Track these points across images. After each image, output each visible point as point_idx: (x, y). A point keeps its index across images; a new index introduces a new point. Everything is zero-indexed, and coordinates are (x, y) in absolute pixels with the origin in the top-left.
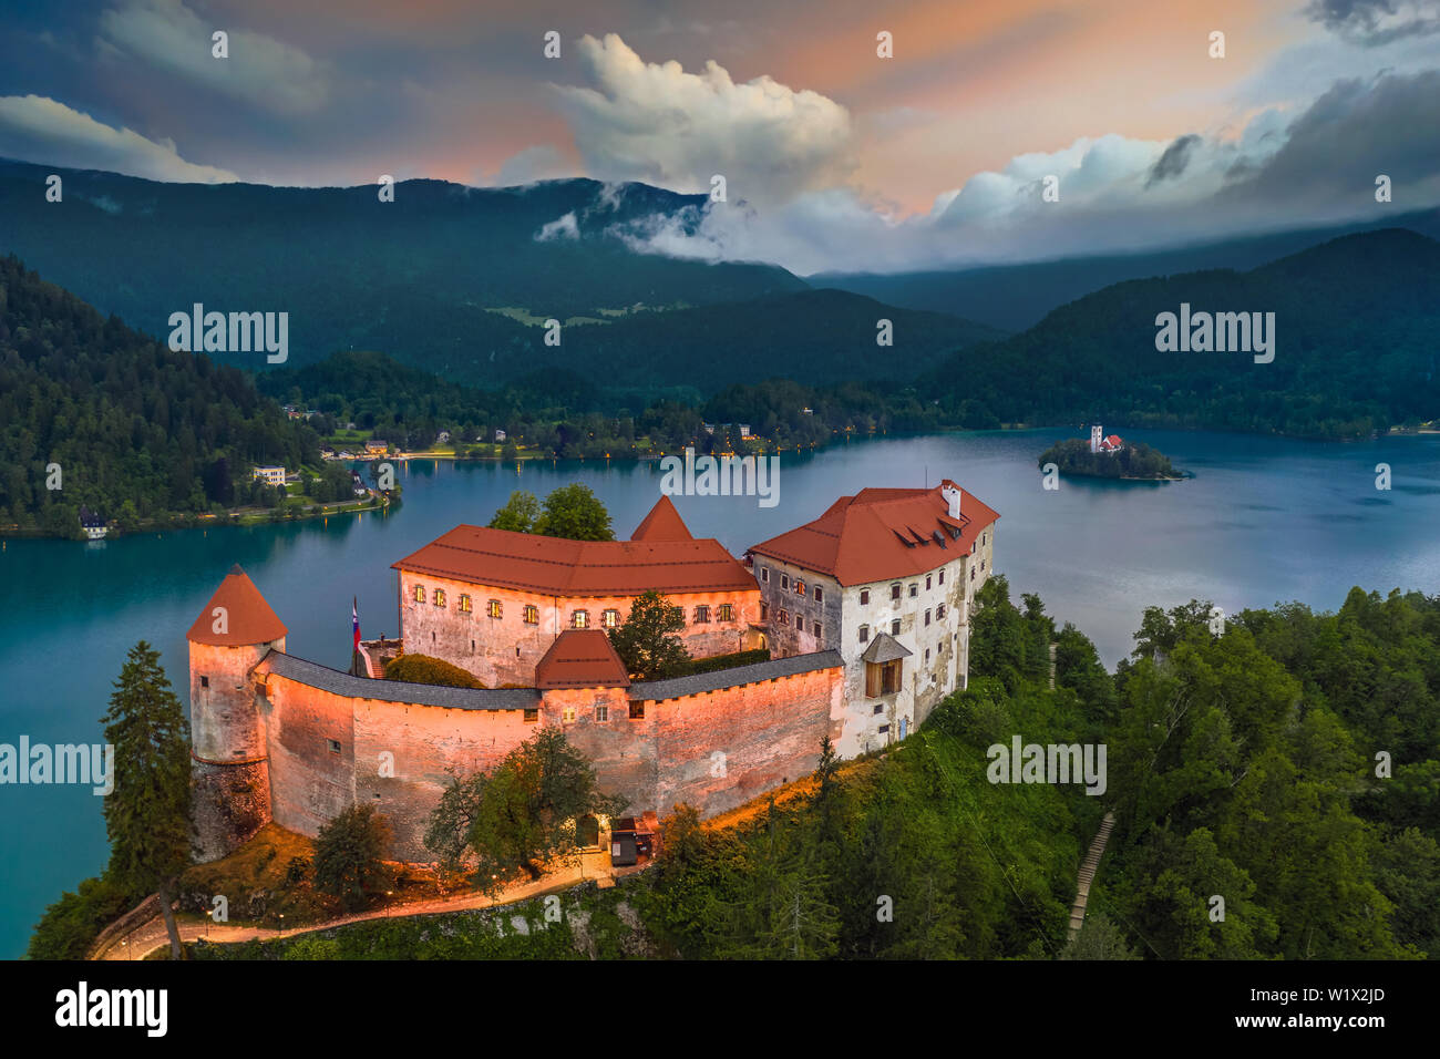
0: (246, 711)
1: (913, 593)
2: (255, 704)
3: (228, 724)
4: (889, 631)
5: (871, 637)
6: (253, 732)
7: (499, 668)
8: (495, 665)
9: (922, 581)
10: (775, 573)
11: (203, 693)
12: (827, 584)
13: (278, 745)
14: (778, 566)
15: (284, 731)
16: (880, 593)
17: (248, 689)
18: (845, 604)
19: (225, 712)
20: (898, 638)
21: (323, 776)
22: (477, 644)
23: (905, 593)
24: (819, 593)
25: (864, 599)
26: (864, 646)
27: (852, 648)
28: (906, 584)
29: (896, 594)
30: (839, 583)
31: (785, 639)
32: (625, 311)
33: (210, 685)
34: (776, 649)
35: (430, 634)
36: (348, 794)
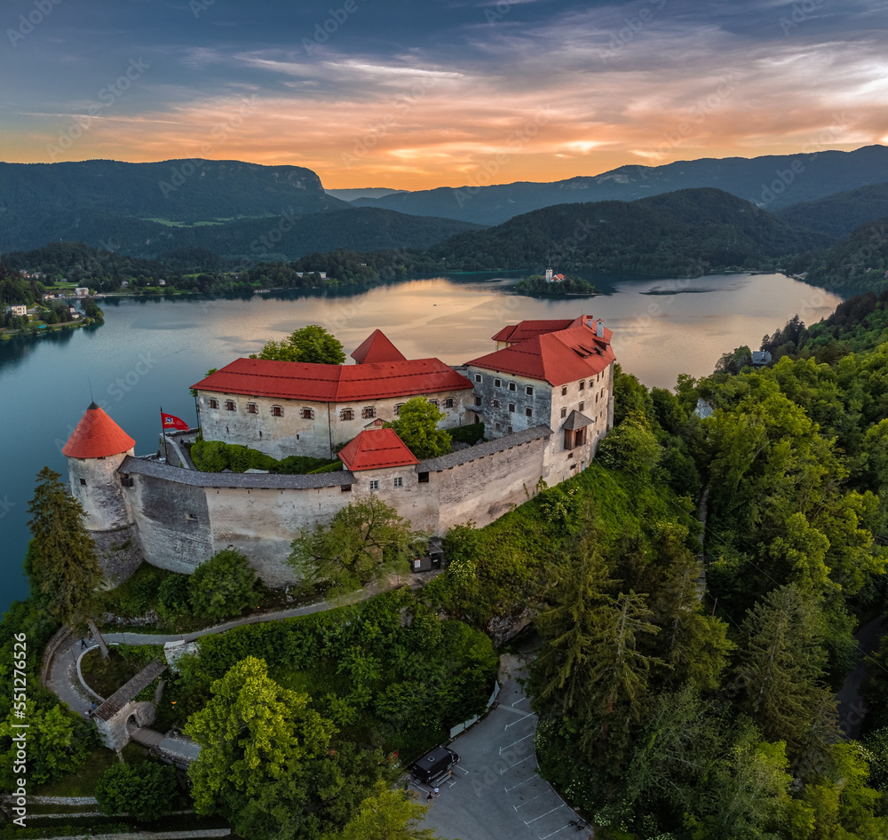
0: (116, 497)
1: (591, 385)
2: (121, 492)
3: (104, 507)
4: (578, 409)
5: (568, 414)
6: (122, 510)
7: (283, 448)
8: (280, 446)
9: (595, 377)
10: (488, 379)
11: (83, 489)
12: (538, 385)
13: (142, 516)
14: (490, 373)
15: (147, 507)
16: (573, 387)
17: (115, 483)
18: (553, 396)
19: (102, 500)
20: (583, 413)
21: (184, 535)
22: (263, 433)
23: (587, 385)
24: (530, 391)
25: (564, 392)
26: (564, 419)
27: (556, 421)
28: (587, 380)
29: (582, 387)
30: (549, 384)
31: (498, 417)
32: (232, 218)
33: (87, 483)
34: (490, 423)
35: (224, 429)
36: (207, 546)
